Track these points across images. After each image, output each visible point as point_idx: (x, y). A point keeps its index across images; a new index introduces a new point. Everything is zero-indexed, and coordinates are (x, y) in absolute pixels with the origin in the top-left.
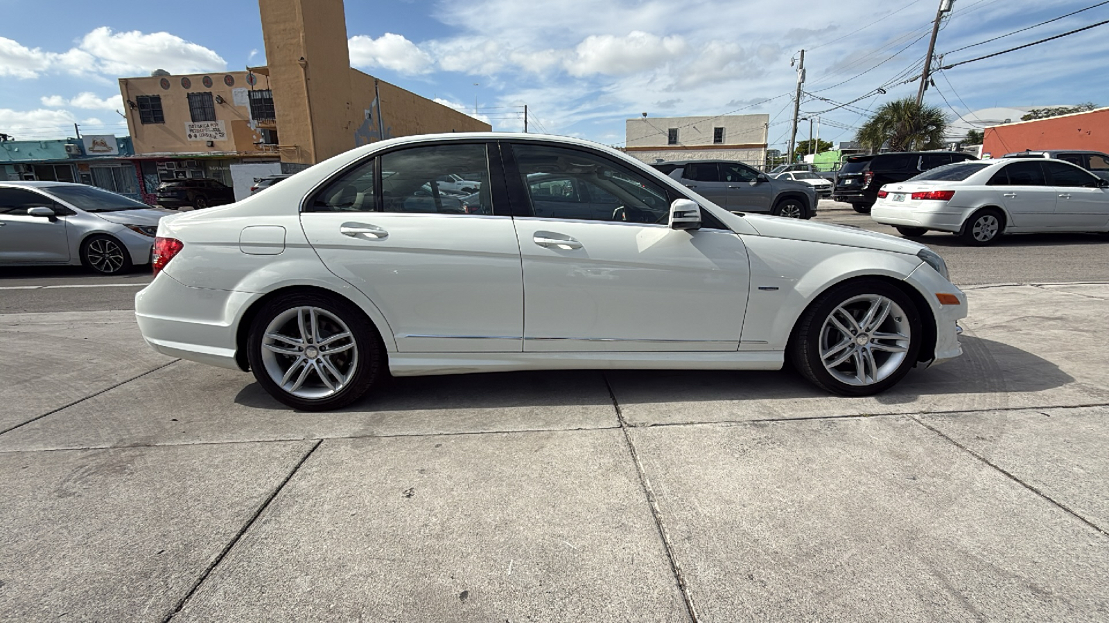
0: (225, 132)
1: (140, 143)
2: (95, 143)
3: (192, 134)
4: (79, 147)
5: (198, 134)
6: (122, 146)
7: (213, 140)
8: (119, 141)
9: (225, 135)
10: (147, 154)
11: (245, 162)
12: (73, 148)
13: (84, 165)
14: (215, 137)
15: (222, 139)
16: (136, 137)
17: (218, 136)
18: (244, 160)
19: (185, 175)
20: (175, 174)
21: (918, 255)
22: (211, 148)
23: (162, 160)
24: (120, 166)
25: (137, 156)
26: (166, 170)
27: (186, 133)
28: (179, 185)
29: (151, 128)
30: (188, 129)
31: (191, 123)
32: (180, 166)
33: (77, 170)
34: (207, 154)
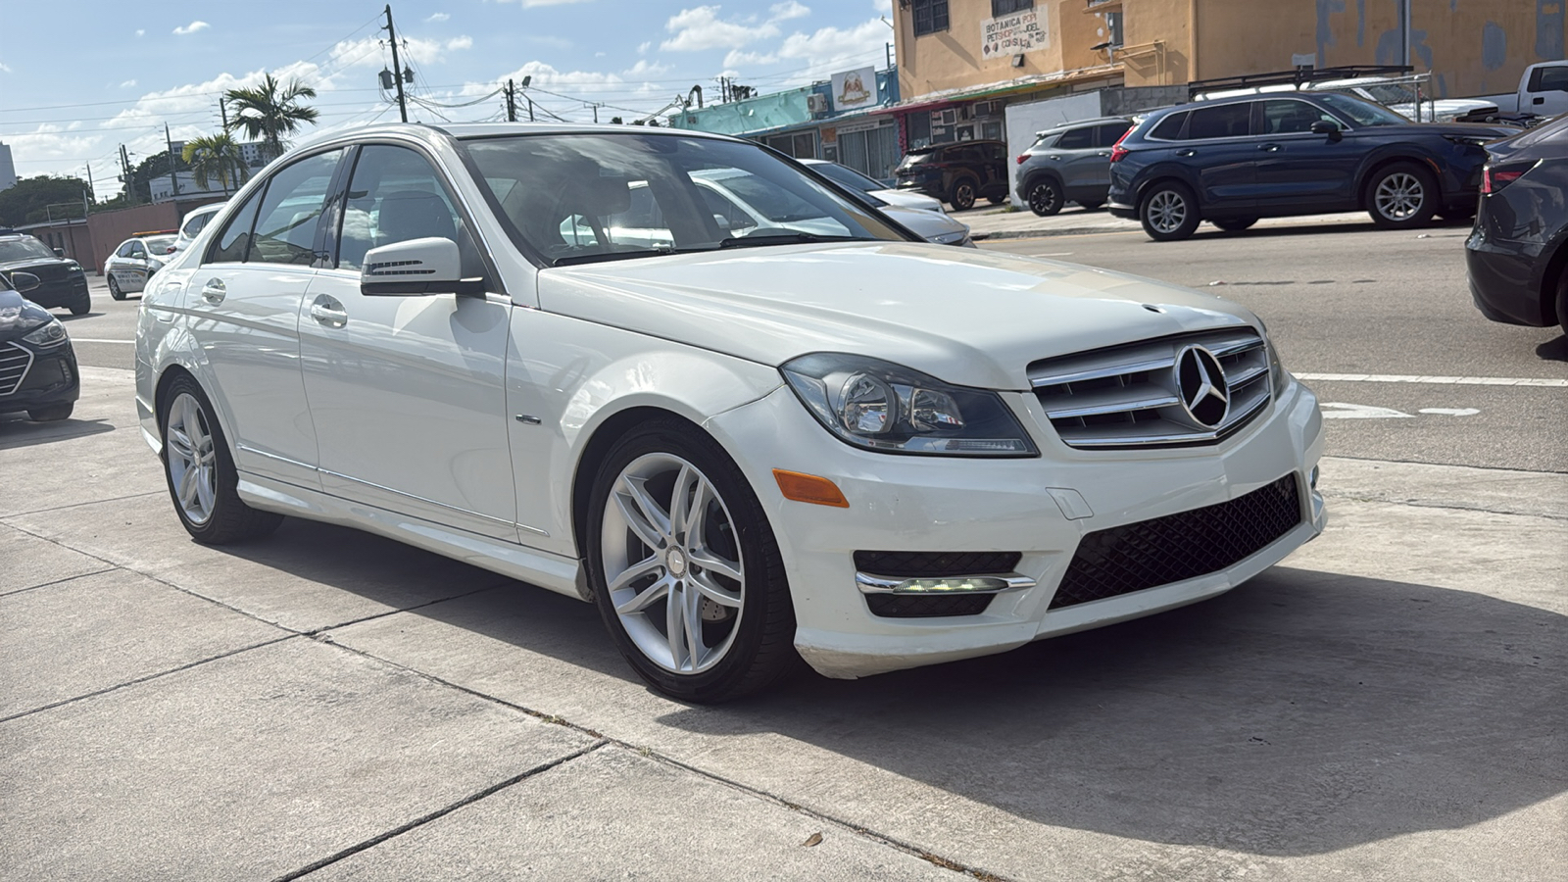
0: (1047, 30)
1: (909, 76)
2: (847, 87)
3: (991, 45)
4: (825, 96)
5: (1000, 42)
6: (882, 86)
7: (1025, 50)
8: (879, 77)
9: (1046, 36)
10: (921, 98)
11: (1080, 92)
12: (816, 100)
13: (829, 132)
14: (1029, 45)
15: (1042, 46)
16: (904, 65)
17: (1033, 41)
18: (1077, 88)
19: (972, 134)
20: (956, 134)
21: (780, 368)
22: (1019, 71)
23: (936, 106)
24: (877, 126)
25: (905, 104)
26: (941, 127)
27: (980, 43)
28: (930, 160)
29: (929, 42)
30: (984, 33)
31: (991, 20)
32: (965, 115)
33: (821, 140)
34: (1010, 85)
